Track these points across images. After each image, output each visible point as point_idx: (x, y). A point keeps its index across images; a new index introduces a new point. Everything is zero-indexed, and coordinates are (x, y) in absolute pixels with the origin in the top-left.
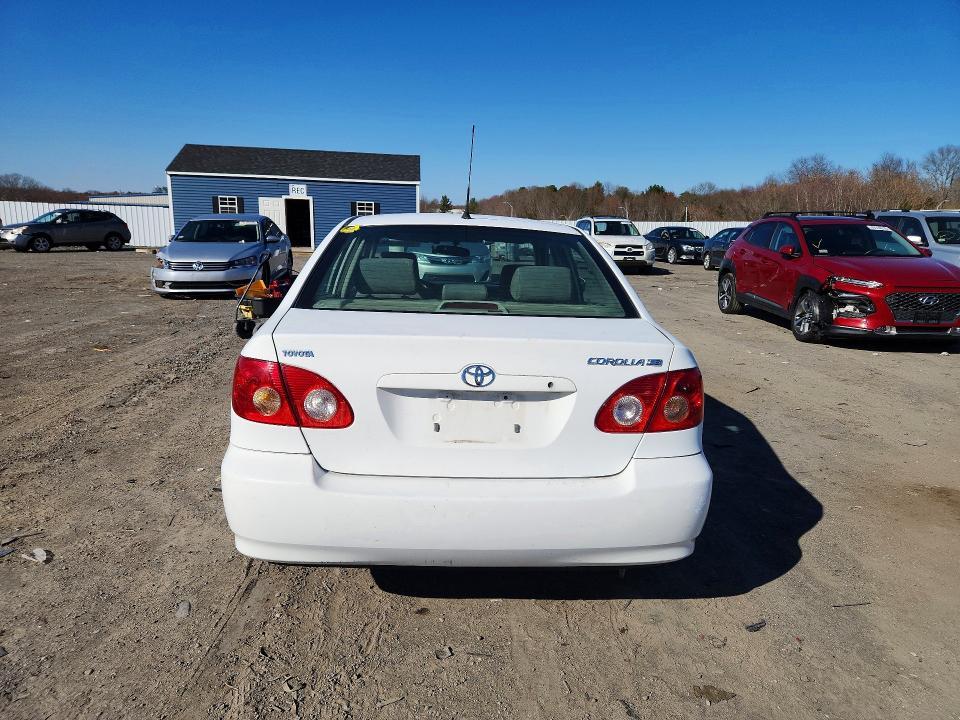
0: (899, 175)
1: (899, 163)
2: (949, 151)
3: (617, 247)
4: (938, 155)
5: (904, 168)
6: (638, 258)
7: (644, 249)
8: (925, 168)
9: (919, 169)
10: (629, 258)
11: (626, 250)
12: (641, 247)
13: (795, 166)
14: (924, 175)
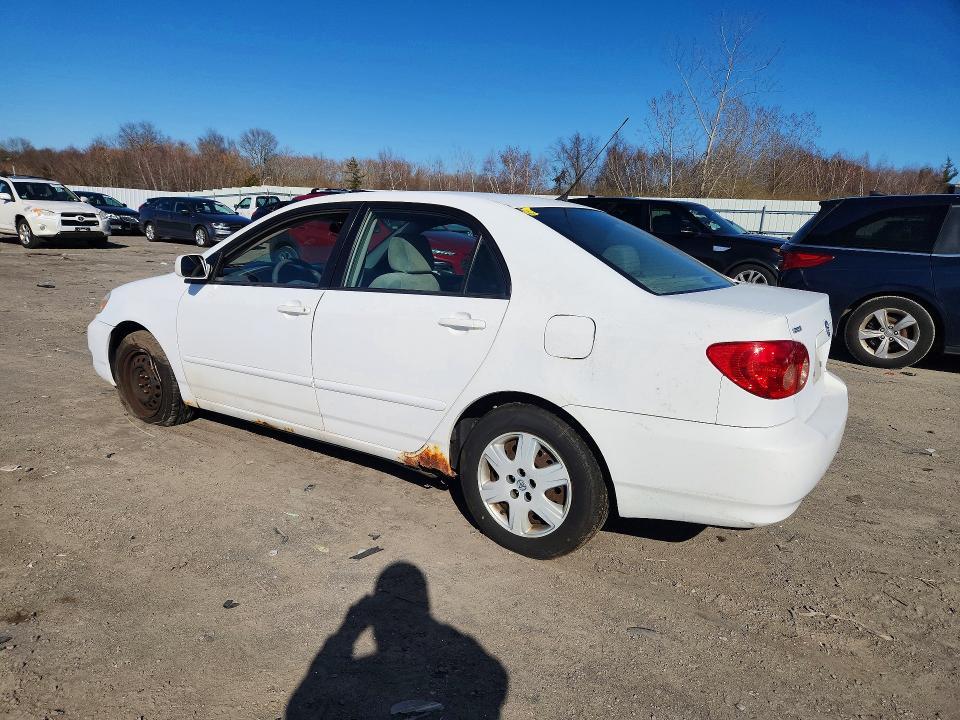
0: (223, 151)
1: (222, 140)
2: (258, 134)
3: (63, 215)
4: (250, 135)
5: (226, 145)
6: (93, 228)
7: (98, 218)
8: (243, 147)
9: (238, 147)
10: (83, 229)
11: (76, 218)
12: (93, 215)
13: (123, 130)
14: (243, 153)
